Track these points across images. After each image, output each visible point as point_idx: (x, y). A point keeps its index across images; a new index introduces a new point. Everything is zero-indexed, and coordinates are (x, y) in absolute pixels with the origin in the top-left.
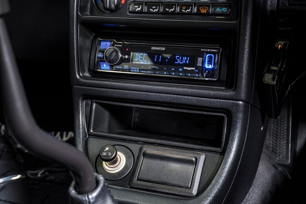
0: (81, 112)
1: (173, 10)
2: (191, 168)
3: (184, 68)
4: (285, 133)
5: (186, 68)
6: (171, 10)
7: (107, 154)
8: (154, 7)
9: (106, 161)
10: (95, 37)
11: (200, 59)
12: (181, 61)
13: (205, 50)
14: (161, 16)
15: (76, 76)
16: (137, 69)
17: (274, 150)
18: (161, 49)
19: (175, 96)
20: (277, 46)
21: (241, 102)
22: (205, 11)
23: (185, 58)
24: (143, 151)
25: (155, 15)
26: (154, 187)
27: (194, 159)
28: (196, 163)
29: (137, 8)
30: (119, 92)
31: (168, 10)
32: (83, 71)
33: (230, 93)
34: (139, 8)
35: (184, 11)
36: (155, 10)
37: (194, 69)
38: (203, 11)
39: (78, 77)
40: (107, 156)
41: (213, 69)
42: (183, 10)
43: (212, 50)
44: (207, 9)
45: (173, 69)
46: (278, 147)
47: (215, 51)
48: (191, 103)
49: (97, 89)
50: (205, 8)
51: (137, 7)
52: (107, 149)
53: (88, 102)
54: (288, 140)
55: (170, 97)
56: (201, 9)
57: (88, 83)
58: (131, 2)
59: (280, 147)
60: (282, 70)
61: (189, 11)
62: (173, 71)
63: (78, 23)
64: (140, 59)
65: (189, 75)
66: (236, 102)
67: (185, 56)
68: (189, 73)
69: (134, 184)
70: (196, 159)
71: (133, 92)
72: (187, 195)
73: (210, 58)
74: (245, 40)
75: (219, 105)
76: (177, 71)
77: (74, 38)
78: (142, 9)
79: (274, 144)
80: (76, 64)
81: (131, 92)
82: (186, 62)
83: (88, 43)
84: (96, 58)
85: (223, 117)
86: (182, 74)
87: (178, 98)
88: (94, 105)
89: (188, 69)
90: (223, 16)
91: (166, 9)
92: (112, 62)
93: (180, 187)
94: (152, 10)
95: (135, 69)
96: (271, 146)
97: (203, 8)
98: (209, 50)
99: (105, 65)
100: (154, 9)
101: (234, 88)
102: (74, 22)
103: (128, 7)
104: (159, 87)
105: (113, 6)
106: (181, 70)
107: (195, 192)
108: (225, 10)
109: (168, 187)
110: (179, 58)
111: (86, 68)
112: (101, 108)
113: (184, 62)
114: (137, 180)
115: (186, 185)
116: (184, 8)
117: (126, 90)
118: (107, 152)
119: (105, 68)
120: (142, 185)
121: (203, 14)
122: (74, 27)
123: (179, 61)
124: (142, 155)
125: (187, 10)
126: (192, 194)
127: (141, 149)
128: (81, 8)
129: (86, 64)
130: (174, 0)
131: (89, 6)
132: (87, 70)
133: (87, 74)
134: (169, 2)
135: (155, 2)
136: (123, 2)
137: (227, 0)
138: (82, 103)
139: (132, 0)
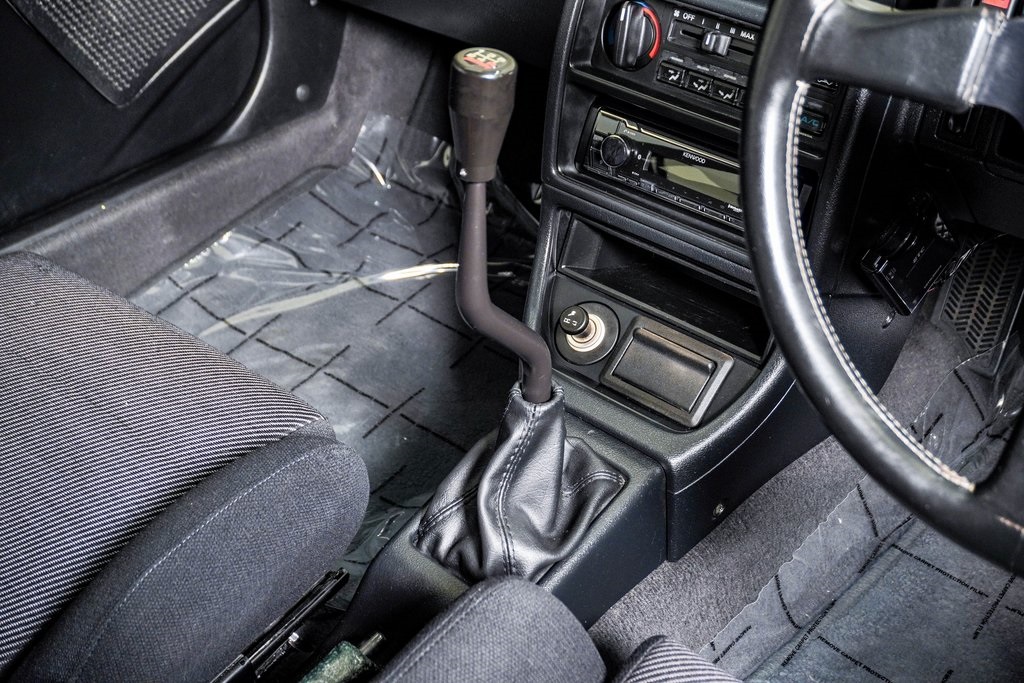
0: (550, 231)
1: (730, 96)
2: (703, 379)
5: (731, 207)
6: (727, 96)
7: (571, 322)
8: (701, 82)
9: (572, 334)
10: (596, 105)
14: (709, 102)
15: (550, 169)
18: (700, 159)
24: (635, 327)
25: (700, 100)
26: (634, 395)
27: (710, 366)
28: (712, 373)
29: (670, 75)
31: (722, 94)
32: (565, 163)
34: (675, 75)
36: (702, 87)
39: (554, 172)
40: (570, 325)
45: (710, 203)
51: (672, 72)
52: (573, 313)
53: (566, 215)
57: (567, 187)
58: (665, 61)
62: (708, 207)
63: (567, 80)
68: (735, 218)
69: (605, 380)
70: (716, 364)
72: (682, 422)
78: (680, 79)
80: (553, 149)
83: (582, 112)
88: (576, 222)
89: (735, 209)
90: (811, 134)
91: (720, 92)
93: (675, 405)
94: (696, 86)
95: (649, 184)
100: (699, 85)
103: (656, 70)
105: (631, 59)
106: (722, 207)
107: (695, 420)
108: (816, 123)
109: (656, 400)
111: (571, 156)
112: (587, 230)
114: (613, 374)
115: (686, 406)
118: (572, 318)
120: (618, 386)
124: (632, 333)
126: (690, 422)
127: (634, 321)
128: (576, 54)
129: (572, 150)
130: (735, 79)
131: (592, 48)
132: (571, 161)
133: (571, 169)
134: (726, 81)
135: (704, 74)
136: (652, 54)
137: (824, 105)
138: (555, 216)
139: (666, 58)
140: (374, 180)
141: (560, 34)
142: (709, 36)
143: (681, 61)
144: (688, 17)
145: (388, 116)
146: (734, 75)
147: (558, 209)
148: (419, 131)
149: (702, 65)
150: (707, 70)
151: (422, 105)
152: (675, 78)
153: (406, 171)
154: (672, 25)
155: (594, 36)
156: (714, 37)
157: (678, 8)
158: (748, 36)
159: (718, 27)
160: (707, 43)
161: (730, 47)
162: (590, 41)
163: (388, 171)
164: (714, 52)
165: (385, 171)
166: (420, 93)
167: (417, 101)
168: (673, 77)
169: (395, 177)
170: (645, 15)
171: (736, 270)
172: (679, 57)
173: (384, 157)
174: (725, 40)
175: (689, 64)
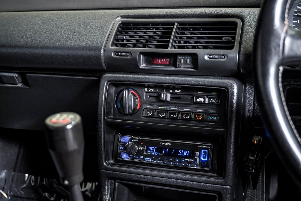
0: (107, 190)
1: (176, 116)
3: (186, 159)
4: (260, 186)
5: (187, 160)
6: (175, 116)
8: (162, 113)
10: (117, 133)
11: (197, 153)
12: (183, 154)
13: (201, 146)
14: (167, 120)
15: (103, 163)
16: (149, 160)
17: (252, 199)
18: (168, 144)
19: (179, 181)
20: (253, 142)
21: (228, 187)
22: (200, 118)
23: (186, 152)
25: (163, 120)
29: (148, 113)
30: (136, 176)
31: (172, 116)
32: (108, 160)
33: (220, 180)
34: (150, 113)
35: (185, 117)
36: (163, 115)
37: (193, 160)
38: (199, 118)
39: (105, 164)
41: (207, 161)
42: (183, 117)
43: (206, 147)
44: (201, 116)
45: (177, 160)
46: (255, 196)
47: (208, 147)
48: (191, 186)
49: (119, 173)
50: (200, 116)
51: (149, 112)
53: (112, 181)
54: (262, 191)
55: (176, 182)
56: (197, 116)
57: (112, 169)
58: (145, 109)
59: (256, 196)
60: (258, 160)
61: (188, 117)
62: (177, 162)
63: (105, 124)
64: (152, 151)
65: (189, 165)
66: (225, 187)
67: (186, 150)
68: (190, 164)
71: (148, 176)
73: (205, 152)
74: (230, 143)
75: (212, 189)
76: (180, 162)
77: (101, 136)
78: (153, 114)
79: (252, 194)
80: (103, 154)
81: (146, 176)
82: (186, 154)
83: (111, 136)
84: (118, 149)
85: (216, 196)
86: (184, 164)
87: (181, 183)
88: (117, 184)
89: (189, 160)
90: (213, 123)
91: (171, 115)
92: (131, 154)
94: (160, 115)
95: (148, 159)
96: (250, 196)
97: (199, 116)
98: (203, 147)
99: (125, 155)
100: (161, 115)
101: (223, 177)
102: (102, 124)
103: (142, 113)
104: (167, 174)
105: (130, 111)
106: (183, 161)
108: (215, 118)
110: (181, 151)
111: (110, 156)
112: (122, 186)
113: (185, 154)
116: (184, 115)
117: (142, 175)
119: (125, 156)
121: (199, 121)
122: (101, 128)
123: (181, 154)
125: (187, 117)
128: (107, 113)
129: (111, 153)
130: (176, 109)
131: (112, 110)
132: (111, 158)
133: (111, 161)
134: (173, 110)
135: (163, 110)
136: (138, 108)
137: (216, 110)
138: (108, 183)
139: (145, 107)
140: (3, 197)
141: (99, 106)
142: (163, 95)
143: (152, 107)
144: (151, 90)
145: (5, 171)
146: (176, 108)
147: (108, 180)
148: (19, 174)
149: (161, 107)
150: (164, 108)
151: (19, 164)
152: (151, 114)
153: (16, 190)
154: (145, 94)
155: (112, 105)
156: (165, 94)
157: (146, 87)
158: (178, 91)
159: (164, 91)
160: (163, 97)
161: (171, 98)
162: (111, 108)
163: (9, 192)
164: (166, 101)
165: (7, 193)
166: (17, 159)
167: (16, 162)
168: (149, 114)
169: (12, 193)
170: (132, 93)
171: (196, 185)
172: (151, 106)
173: (6, 187)
174: (169, 95)
175: (155, 107)
